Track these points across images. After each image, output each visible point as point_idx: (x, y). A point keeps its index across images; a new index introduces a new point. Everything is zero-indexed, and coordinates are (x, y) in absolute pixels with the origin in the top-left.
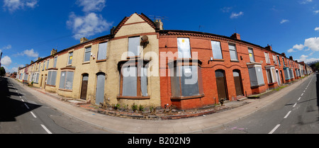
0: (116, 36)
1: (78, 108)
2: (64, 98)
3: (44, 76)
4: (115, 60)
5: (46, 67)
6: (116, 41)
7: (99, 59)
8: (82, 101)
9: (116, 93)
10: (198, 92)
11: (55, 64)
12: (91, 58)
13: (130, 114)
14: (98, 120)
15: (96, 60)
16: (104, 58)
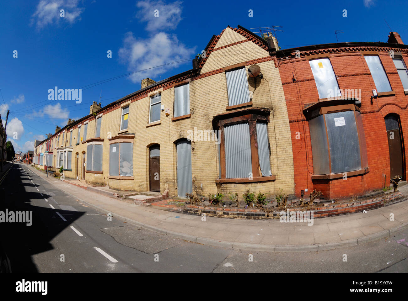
0: (203, 71)
1: (149, 209)
2: (121, 193)
3: (81, 156)
4: (206, 115)
5: (82, 138)
6: (204, 80)
7: (178, 115)
8: (154, 195)
9: (213, 173)
10: (358, 164)
11: (98, 130)
12: (163, 115)
13: (241, 211)
14: (186, 225)
15: (171, 116)
16: (186, 113)
